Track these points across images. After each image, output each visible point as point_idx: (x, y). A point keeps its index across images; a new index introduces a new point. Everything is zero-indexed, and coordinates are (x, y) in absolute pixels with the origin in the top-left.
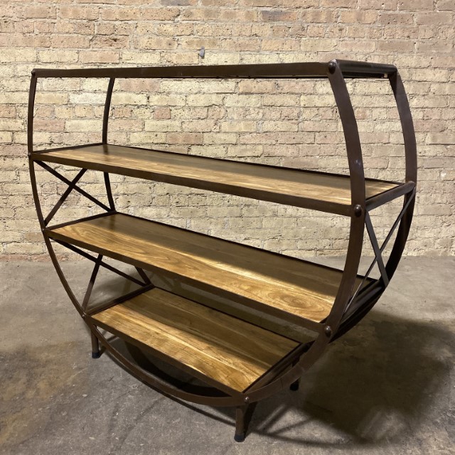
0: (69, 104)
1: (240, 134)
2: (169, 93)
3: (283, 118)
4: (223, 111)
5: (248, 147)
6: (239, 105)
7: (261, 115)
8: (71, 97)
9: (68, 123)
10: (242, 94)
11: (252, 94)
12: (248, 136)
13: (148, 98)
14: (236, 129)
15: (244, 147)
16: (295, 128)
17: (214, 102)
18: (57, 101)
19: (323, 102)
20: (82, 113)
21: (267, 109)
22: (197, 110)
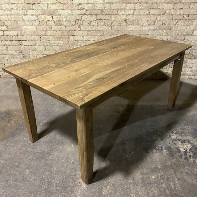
0: (23, 20)
1: (88, 31)
2: (60, 15)
3: (105, 24)
4: (81, 22)
5: (92, 36)
6: (88, 19)
7: (96, 23)
8: (23, 17)
9: (23, 28)
10: (88, 15)
11: (93, 15)
12: (92, 32)
13: (52, 17)
14: (87, 29)
15: (90, 36)
16: (110, 28)
17: (78, 19)
18: (18, 19)
19: (121, 18)
20: (28, 23)
21: (99, 21)
22: (72, 22)
